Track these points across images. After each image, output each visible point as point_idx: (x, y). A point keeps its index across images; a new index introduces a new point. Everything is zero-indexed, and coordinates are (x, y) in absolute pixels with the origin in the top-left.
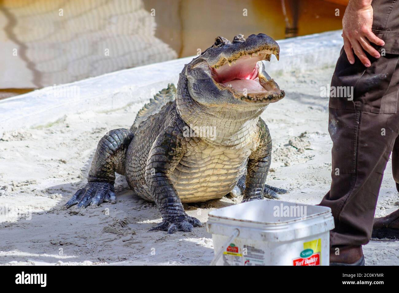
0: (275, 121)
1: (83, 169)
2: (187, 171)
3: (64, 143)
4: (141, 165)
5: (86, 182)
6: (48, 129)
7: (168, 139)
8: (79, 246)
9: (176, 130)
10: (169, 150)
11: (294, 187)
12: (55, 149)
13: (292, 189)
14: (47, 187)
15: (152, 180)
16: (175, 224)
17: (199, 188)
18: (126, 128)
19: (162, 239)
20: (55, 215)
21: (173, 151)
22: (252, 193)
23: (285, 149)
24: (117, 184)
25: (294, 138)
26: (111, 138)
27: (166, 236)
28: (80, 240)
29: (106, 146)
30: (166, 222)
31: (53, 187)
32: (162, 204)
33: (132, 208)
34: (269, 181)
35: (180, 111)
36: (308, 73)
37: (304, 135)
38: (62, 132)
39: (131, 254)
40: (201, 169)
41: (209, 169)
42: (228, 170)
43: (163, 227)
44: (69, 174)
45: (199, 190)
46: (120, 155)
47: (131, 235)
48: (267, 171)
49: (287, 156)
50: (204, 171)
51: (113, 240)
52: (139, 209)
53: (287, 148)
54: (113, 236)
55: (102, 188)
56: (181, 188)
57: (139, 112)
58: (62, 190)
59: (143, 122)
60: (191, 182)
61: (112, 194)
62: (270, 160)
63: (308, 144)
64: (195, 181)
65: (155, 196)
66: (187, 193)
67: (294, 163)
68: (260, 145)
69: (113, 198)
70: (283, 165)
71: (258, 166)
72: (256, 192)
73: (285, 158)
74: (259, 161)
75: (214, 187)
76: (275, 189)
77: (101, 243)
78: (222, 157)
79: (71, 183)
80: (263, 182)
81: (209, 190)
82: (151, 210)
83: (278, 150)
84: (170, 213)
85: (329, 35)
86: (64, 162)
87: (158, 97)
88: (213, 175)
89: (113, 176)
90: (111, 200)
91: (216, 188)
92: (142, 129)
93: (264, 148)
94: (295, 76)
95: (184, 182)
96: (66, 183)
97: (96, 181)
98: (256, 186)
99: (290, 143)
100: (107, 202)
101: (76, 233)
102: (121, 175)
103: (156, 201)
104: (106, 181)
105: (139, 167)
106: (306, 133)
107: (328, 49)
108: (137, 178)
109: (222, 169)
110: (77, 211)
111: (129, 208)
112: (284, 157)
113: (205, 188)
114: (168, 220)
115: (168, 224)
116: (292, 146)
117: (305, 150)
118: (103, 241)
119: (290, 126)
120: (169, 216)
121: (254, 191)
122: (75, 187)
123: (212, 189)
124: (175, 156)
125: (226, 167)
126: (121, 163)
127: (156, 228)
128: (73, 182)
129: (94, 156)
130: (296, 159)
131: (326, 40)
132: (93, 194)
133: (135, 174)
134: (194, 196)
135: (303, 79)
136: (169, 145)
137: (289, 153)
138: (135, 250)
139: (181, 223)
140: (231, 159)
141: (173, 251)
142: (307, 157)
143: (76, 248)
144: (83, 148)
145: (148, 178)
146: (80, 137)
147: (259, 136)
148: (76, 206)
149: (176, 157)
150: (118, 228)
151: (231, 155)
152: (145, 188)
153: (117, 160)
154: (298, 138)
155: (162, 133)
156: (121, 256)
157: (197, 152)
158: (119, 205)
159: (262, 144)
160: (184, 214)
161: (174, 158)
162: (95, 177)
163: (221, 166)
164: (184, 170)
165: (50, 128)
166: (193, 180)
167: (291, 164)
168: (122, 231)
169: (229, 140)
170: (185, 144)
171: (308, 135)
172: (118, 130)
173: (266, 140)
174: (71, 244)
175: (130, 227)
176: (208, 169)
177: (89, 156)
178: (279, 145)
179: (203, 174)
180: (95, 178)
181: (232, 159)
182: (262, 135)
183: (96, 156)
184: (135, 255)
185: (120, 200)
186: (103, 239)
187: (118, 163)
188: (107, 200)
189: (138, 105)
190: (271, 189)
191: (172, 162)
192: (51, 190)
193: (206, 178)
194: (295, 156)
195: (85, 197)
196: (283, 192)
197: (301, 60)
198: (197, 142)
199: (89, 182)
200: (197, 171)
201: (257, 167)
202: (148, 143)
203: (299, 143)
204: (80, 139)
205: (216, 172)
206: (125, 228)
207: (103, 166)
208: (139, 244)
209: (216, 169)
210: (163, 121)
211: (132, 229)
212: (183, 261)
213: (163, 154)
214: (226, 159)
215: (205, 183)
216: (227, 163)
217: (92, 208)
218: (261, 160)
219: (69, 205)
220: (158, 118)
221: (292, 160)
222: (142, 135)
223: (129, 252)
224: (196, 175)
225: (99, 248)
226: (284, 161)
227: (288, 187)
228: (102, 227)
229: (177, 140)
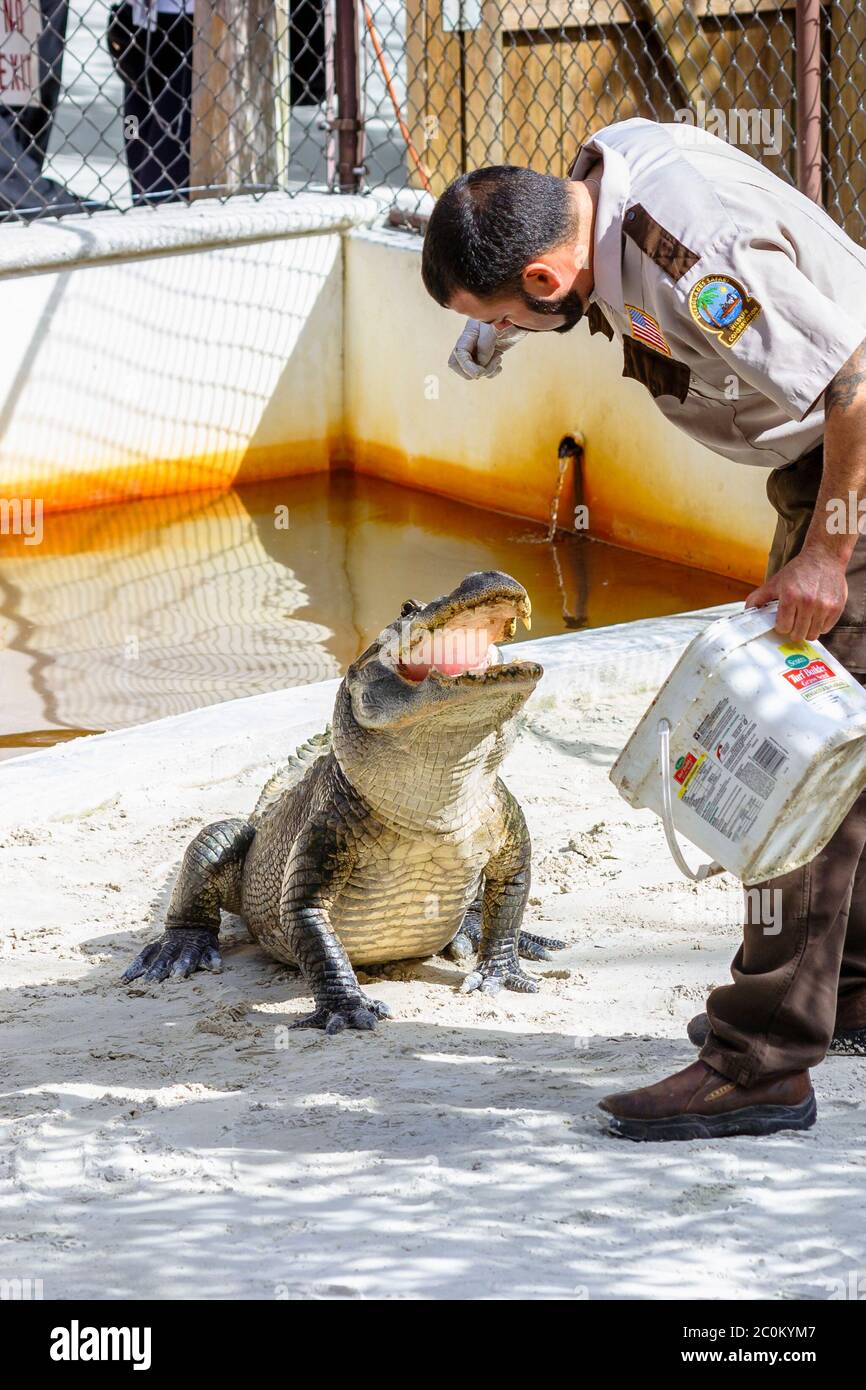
0: (540, 801)
1: (156, 903)
2: (360, 897)
3: (116, 851)
4: (268, 889)
5: (161, 929)
6: (84, 820)
7: (320, 838)
8: (148, 1061)
9: (333, 817)
10: (324, 859)
11: (582, 936)
12: (98, 862)
13: (575, 941)
14: (83, 940)
15: (293, 924)
16: (341, 1015)
17: (384, 929)
18: (241, 817)
19: (314, 1046)
20: (99, 996)
21: (333, 859)
22: (495, 949)
23: (561, 858)
24: (224, 933)
25: (579, 835)
26: (211, 840)
27: (322, 1038)
28: (148, 1048)
29: (202, 857)
30: (322, 1009)
31: (93, 940)
32: (313, 975)
33: (253, 981)
34: (529, 924)
35: (342, 760)
36: (606, 701)
37: (600, 829)
38: (112, 828)
39: (252, 1077)
40: (389, 893)
41: (405, 892)
42: (441, 893)
43: (317, 1021)
44: (125, 913)
45: (387, 933)
46: (229, 873)
47: (252, 1037)
48: (524, 903)
49: (565, 872)
50: (393, 897)
51: (216, 1049)
52: (268, 984)
53: (565, 857)
54: (216, 1040)
55: (195, 943)
56: (348, 929)
57: (265, 787)
58: (112, 945)
59: (271, 804)
60: (368, 918)
61: (214, 954)
62: (528, 880)
63: (607, 847)
64: (375, 915)
65: (300, 956)
66: (361, 939)
67: (579, 886)
68: (508, 846)
69: (216, 961)
70: (558, 890)
71: (504, 894)
72: (504, 947)
73: (563, 875)
74: (506, 883)
75: (415, 927)
76: (542, 941)
77: (190, 1054)
78: (430, 867)
79: (131, 932)
80: (516, 925)
81: (406, 933)
82: (291, 986)
83: (548, 860)
84: (330, 992)
85: (647, 626)
86: (116, 888)
87: (305, 752)
88: (413, 903)
89: (216, 918)
90: (212, 967)
91: (421, 929)
92: (268, 818)
93: (516, 853)
94: (580, 708)
95: (354, 918)
96: (119, 931)
97: (182, 928)
98: (503, 934)
99: (572, 847)
100: (204, 970)
101: (141, 1034)
102: (230, 914)
103: (302, 966)
104: (202, 927)
105: (264, 894)
106: (603, 825)
107: (645, 653)
108: (263, 917)
109: (431, 892)
110: (143, 989)
111: (248, 982)
112: (559, 875)
113: (397, 930)
114: (327, 1006)
115: (326, 1014)
116: (575, 851)
117: (601, 859)
118: (195, 1051)
119: (571, 811)
120: (328, 999)
121: (500, 944)
122: (138, 940)
123: (412, 931)
124: (337, 869)
125: (438, 888)
126: (233, 889)
127: (303, 1023)
128: (135, 929)
129: (177, 878)
130: (584, 879)
131: (641, 637)
132: (175, 955)
133: (259, 909)
134: (375, 946)
135: (596, 715)
136: (323, 849)
137: (569, 866)
138: (260, 1068)
139: (353, 1012)
140: (446, 871)
141: (337, 1070)
142: (605, 874)
143: (143, 1066)
144: (154, 859)
145: (285, 920)
146: (147, 837)
147: (506, 823)
148: (141, 980)
149: (338, 871)
150: (226, 1023)
151: (446, 862)
152: (277, 936)
153: (223, 883)
154: (588, 835)
155: (306, 826)
156: (231, 1080)
157: (379, 857)
158: (228, 976)
159: (511, 843)
160: (358, 994)
161: (336, 875)
162: (179, 918)
163: (428, 886)
164: (354, 895)
165: (87, 820)
166: (371, 913)
167: (574, 888)
168: (233, 1030)
169: (441, 818)
170: (353, 844)
171: (609, 828)
172: (224, 822)
173: (519, 836)
174: (131, 1056)
175: (250, 1021)
176: (402, 893)
177: (167, 876)
178: (550, 849)
179: (392, 903)
180: (179, 922)
181: (450, 871)
182: (511, 823)
183: (181, 878)
184: (260, 1078)
185: (229, 966)
186: (196, 1046)
187: (226, 890)
188: (203, 966)
189: (264, 770)
190: (534, 940)
191: (332, 884)
192: (91, 946)
193: (399, 910)
194: (582, 872)
195: (160, 960)
196: (558, 945)
197: (592, 677)
198: (375, 835)
199: (167, 928)
200: (380, 895)
201: (504, 896)
202: (280, 844)
203: (589, 845)
204: (149, 841)
205: (417, 898)
206: (239, 1024)
207: (197, 896)
208: (268, 1056)
209: (419, 891)
210: (308, 796)
211: (254, 1025)
212: (358, 1089)
213: (313, 869)
214: (438, 871)
215: (398, 919)
216: (439, 880)
217: (173, 983)
218: (511, 880)
219: (129, 978)
220: (298, 792)
221: (576, 880)
222: (269, 830)
223: (248, 1072)
224: (378, 905)
225: (189, 1066)
226: (559, 883)
227: (569, 937)
228: (193, 1023)
229: (337, 836)
